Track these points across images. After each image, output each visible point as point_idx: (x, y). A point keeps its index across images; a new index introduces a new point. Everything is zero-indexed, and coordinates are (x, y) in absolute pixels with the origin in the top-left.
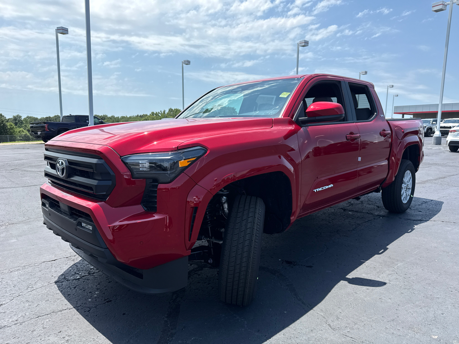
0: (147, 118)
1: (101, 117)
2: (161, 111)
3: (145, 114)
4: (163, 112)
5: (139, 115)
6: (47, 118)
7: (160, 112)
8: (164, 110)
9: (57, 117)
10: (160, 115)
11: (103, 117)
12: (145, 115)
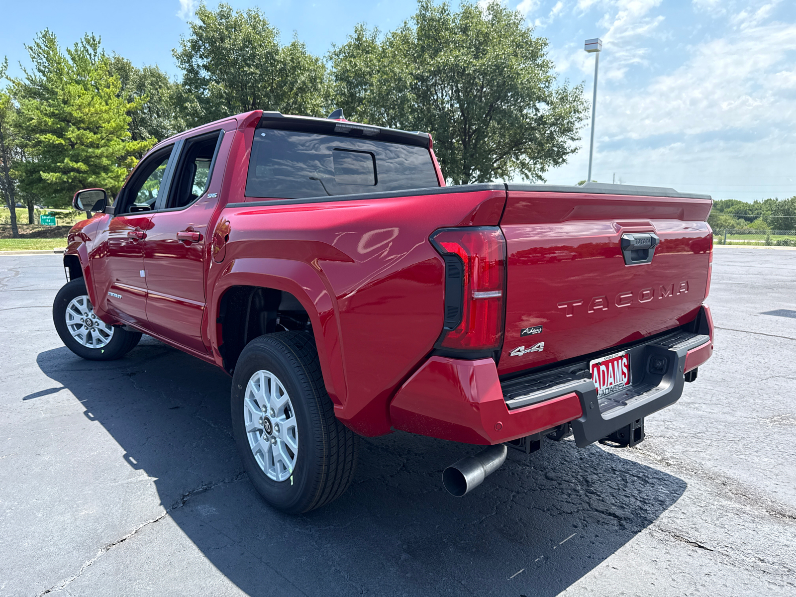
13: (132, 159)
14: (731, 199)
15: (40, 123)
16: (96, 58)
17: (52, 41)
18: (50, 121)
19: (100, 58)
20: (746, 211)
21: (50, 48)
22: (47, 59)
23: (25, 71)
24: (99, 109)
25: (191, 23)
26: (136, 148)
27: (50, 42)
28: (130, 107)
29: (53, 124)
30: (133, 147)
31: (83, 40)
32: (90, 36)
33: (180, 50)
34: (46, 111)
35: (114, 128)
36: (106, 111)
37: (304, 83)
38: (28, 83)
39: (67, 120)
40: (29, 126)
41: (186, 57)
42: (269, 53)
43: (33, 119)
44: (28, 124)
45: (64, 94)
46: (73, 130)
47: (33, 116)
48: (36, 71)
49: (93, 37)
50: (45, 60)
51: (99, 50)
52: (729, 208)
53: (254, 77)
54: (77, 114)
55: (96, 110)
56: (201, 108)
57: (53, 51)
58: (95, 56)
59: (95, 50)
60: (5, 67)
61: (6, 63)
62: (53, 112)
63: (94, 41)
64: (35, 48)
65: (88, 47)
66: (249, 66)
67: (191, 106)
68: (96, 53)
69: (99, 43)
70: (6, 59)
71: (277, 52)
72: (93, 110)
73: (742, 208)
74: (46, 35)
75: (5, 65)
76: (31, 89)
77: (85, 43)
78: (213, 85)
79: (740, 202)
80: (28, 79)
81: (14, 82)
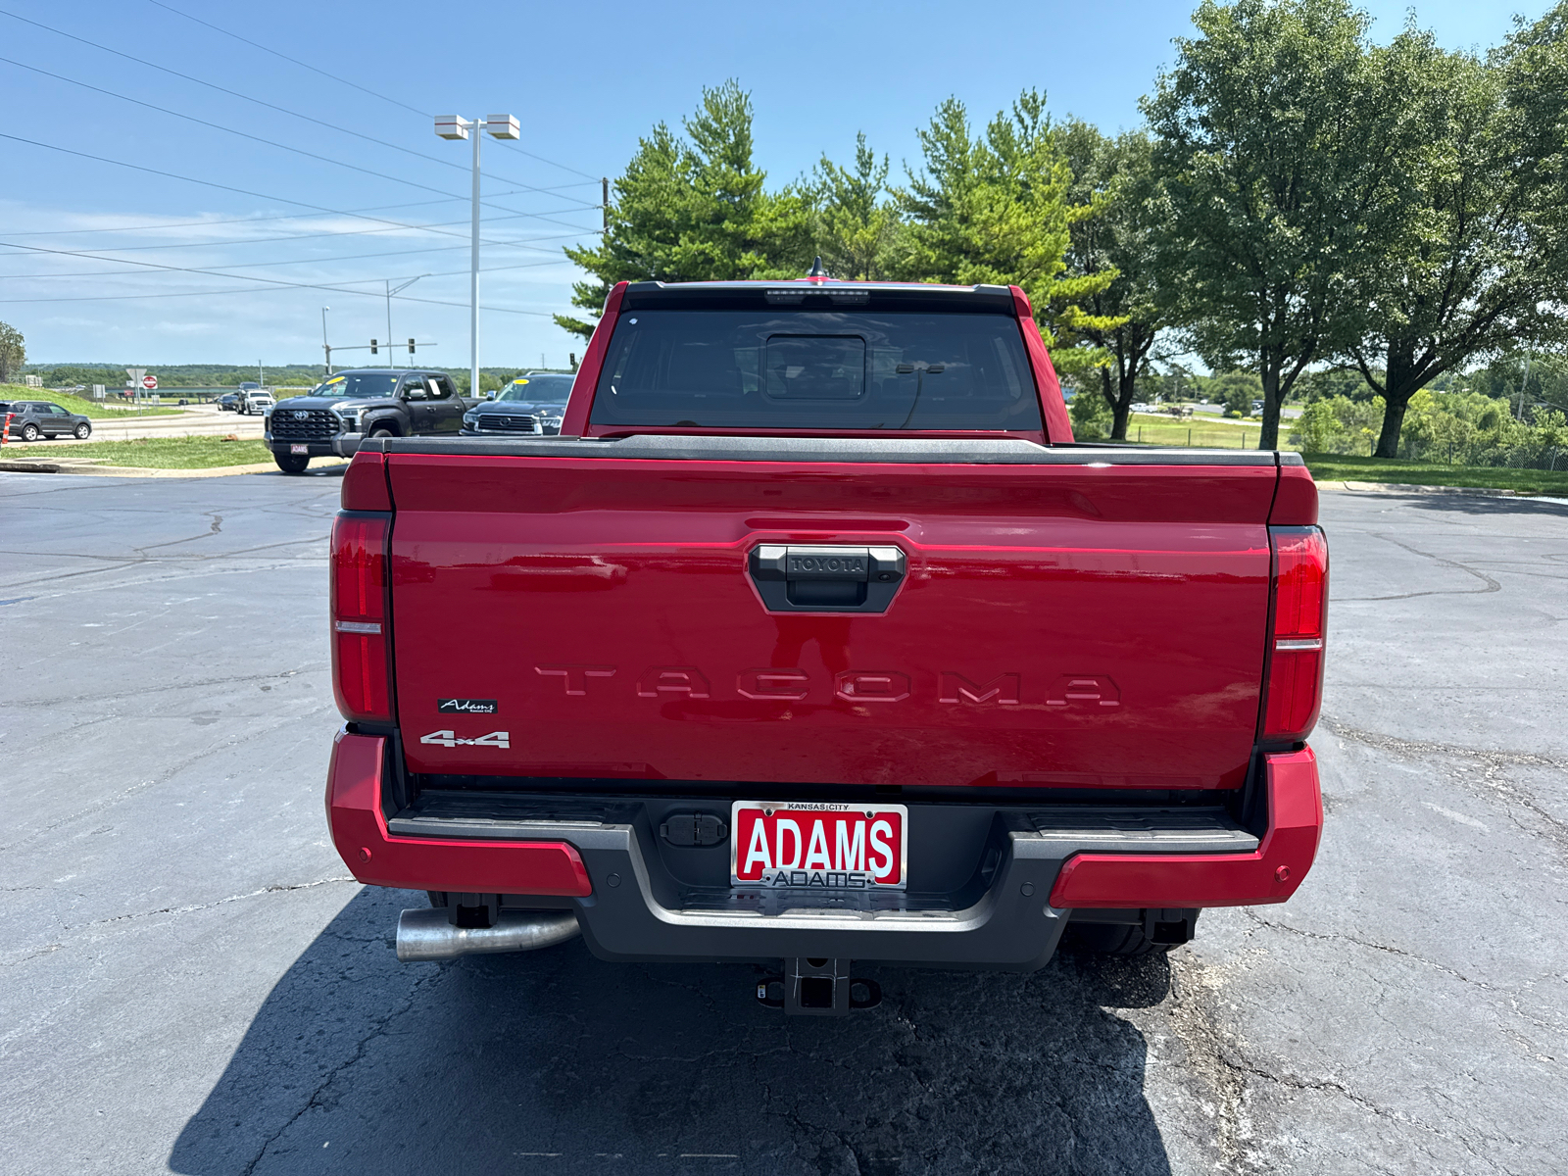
13: (1072, 311)
15: (919, 261)
16: (1036, 131)
17: (958, 116)
18: (933, 256)
19: (1041, 131)
21: (952, 129)
22: (946, 149)
23: (910, 174)
24: (1016, 226)
25: (1178, 41)
26: (1081, 289)
27: (954, 116)
28: (1082, 214)
29: (938, 259)
30: (1076, 289)
31: (1018, 103)
32: (1030, 93)
33: (1153, 97)
34: (933, 238)
35: (1041, 258)
36: (1027, 227)
37: (1411, 123)
38: (913, 193)
39: (961, 249)
40: (904, 267)
41: (1165, 108)
42: (1333, 72)
43: (910, 254)
44: (903, 262)
45: (963, 206)
46: (966, 266)
47: (909, 250)
48: (926, 172)
49: (1034, 94)
50: (942, 151)
51: (1042, 117)
53: (1292, 129)
54: (978, 241)
55: (1011, 228)
56: (1174, 205)
57: (956, 134)
58: (1033, 128)
59: (1035, 117)
60: (884, 172)
61: (886, 164)
62: (943, 240)
63: (1035, 101)
64: (931, 134)
65: (1024, 114)
66: (1284, 107)
67: (1155, 204)
68: (1035, 123)
69: (1043, 104)
70: (887, 159)
71: (1353, 65)
72: (1006, 228)
74: (949, 107)
75: (884, 168)
76: (918, 203)
77: (1020, 107)
78: (1201, 157)
80: (914, 187)
81: (895, 195)
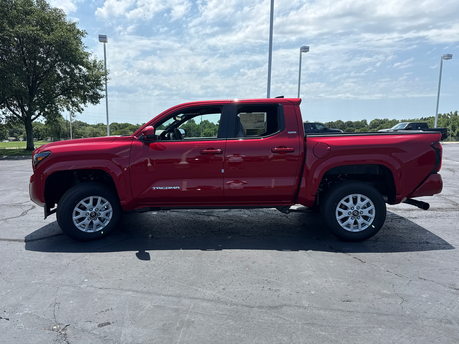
0: (430, 121)
1: (381, 121)
2: (451, 112)
3: (432, 116)
4: (453, 113)
5: (424, 118)
6: (329, 123)
7: (450, 114)
8: (456, 111)
9: (339, 122)
10: (449, 117)
11: (383, 121)
12: (431, 118)
14: (126, 123)
20: (135, 129)
52: (127, 127)
73: (133, 128)
79: (131, 125)
